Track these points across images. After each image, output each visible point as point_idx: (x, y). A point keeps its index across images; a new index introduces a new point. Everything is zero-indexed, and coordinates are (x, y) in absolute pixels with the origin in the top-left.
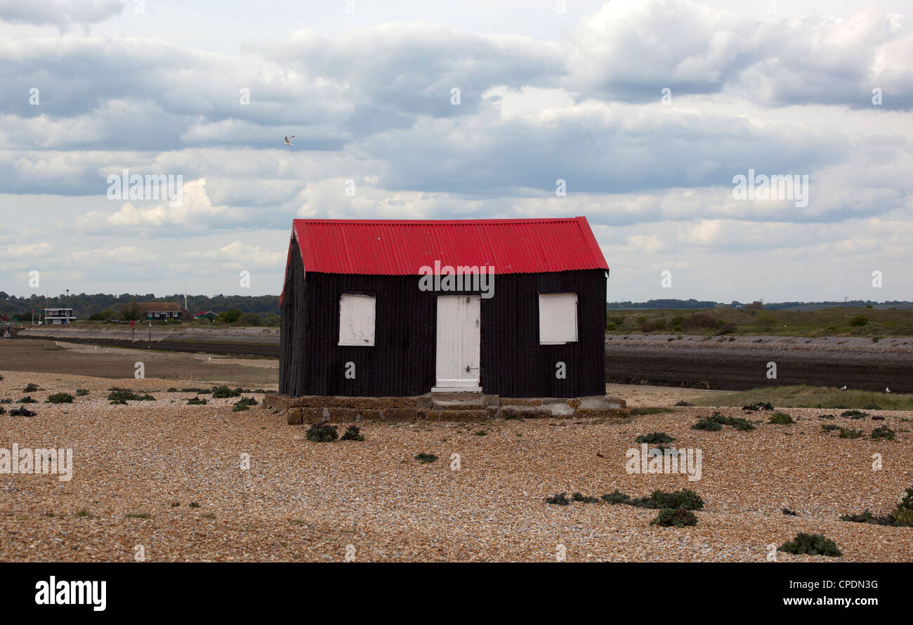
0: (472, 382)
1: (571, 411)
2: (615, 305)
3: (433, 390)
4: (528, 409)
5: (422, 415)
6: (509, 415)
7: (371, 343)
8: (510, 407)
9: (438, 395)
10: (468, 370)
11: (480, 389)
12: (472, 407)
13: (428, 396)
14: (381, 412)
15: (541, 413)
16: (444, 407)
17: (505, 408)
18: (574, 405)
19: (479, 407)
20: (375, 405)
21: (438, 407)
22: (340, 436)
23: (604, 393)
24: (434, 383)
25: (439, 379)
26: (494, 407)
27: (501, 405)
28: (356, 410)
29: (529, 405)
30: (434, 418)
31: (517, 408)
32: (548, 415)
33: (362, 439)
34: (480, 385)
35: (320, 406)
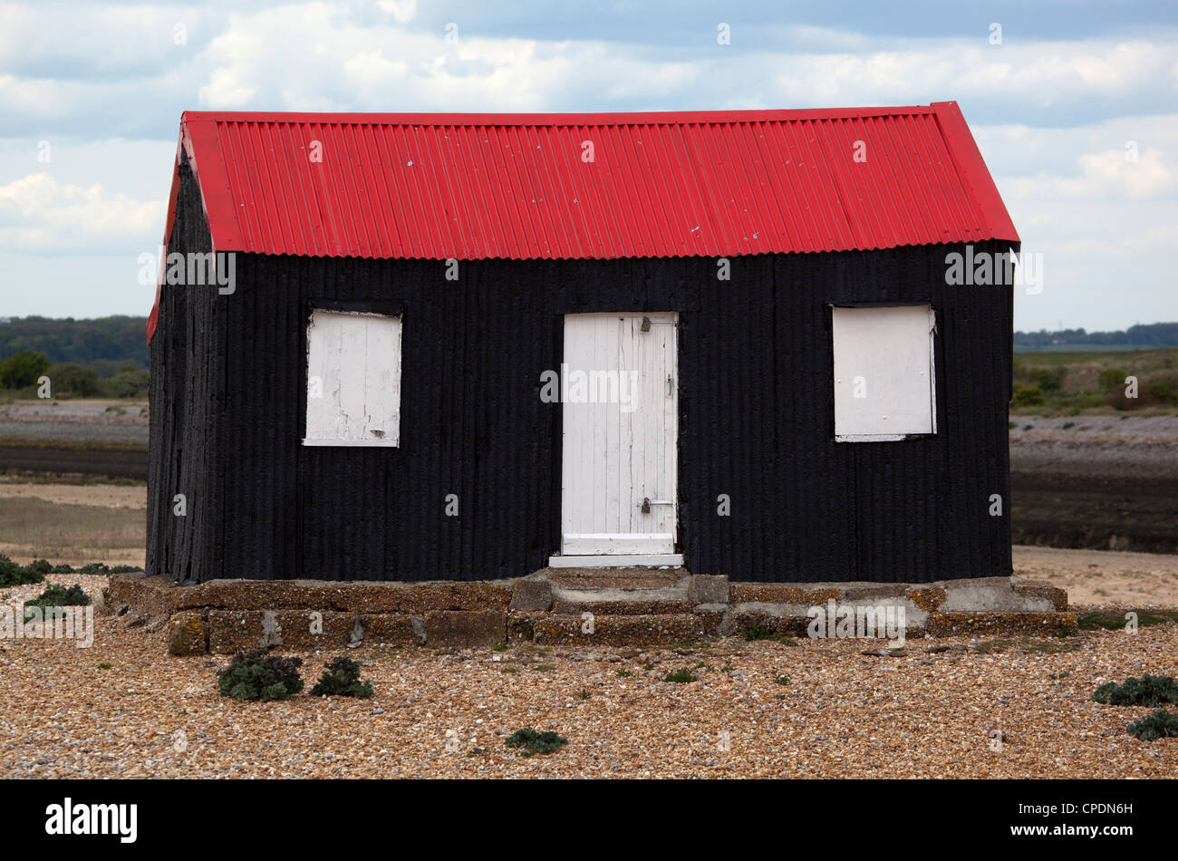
0: (656, 542)
1: (921, 618)
2: (1041, 338)
3: (554, 561)
5: (526, 629)
6: (756, 629)
7: (391, 439)
8: (756, 606)
9: (573, 577)
10: (646, 508)
11: (678, 560)
12: (656, 607)
13: (540, 577)
14: (418, 621)
16: (582, 608)
17: (743, 608)
18: (928, 602)
19: (676, 608)
20: (400, 603)
21: (567, 608)
22: (309, 686)
23: (1008, 571)
24: (555, 545)
25: (568, 534)
26: (715, 608)
27: (733, 601)
28: (351, 615)
30: (558, 635)
31: (774, 610)
33: (366, 693)
34: (679, 548)
35: (255, 607)
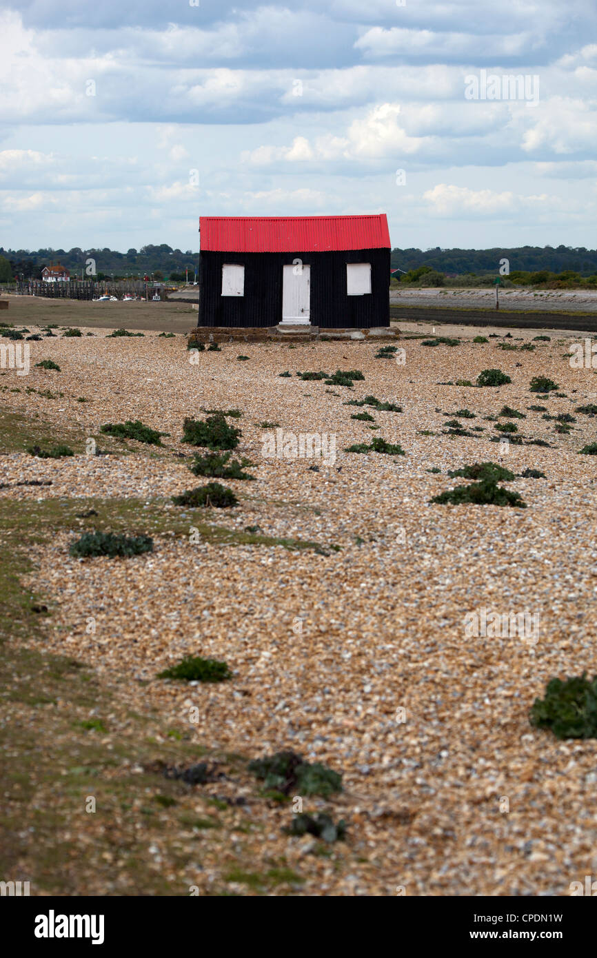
0: (305, 319)
1: (363, 336)
3: (280, 323)
4: (335, 335)
5: (270, 338)
6: (324, 339)
7: (242, 294)
8: (325, 333)
9: (283, 327)
10: (302, 311)
11: (310, 323)
12: (301, 334)
13: (277, 327)
14: (245, 336)
15: (344, 337)
16: (284, 334)
17: (321, 334)
18: (365, 333)
19: (306, 334)
20: (241, 332)
21: (281, 334)
22: (207, 348)
23: (389, 326)
24: (281, 319)
25: (284, 317)
26: (315, 334)
27: (319, 332)
28: (230, 335)
29: (337, 332)
30: (277, 340)
31: (329, 334)
32: (349, 339)
33: (220, 350)
34: (310, 320)
35: (207, 333)
